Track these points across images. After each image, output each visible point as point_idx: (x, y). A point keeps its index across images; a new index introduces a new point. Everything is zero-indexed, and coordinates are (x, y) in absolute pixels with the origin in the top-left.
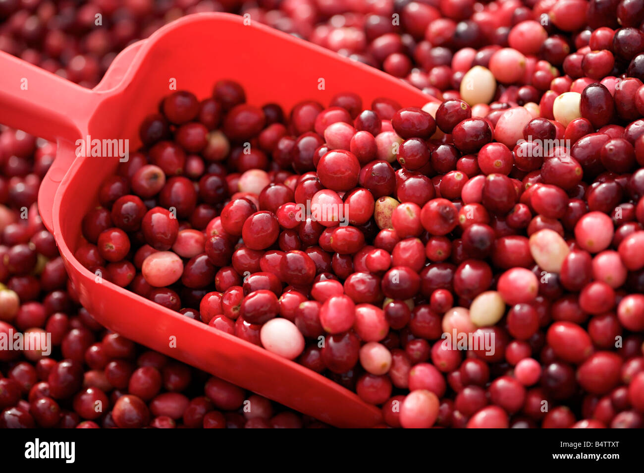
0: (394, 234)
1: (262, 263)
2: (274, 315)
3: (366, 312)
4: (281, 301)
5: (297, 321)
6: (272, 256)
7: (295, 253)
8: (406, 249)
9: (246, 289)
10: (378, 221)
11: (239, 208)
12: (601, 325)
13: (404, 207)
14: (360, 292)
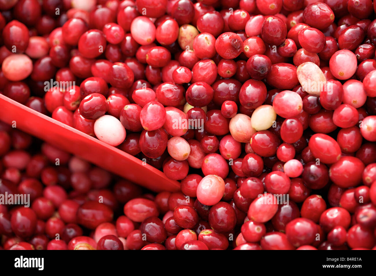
0: (194, 55)
1: (93, 69)
2: (104, 113)
3: (173, 114)
4: (109, 102)
5: (121, 118)
6: (101, 65)
7: (119, 65)
8: (203, 69)
9: (83, 91)
10: (181, 43)
11: (76, 26)
12: (349, 136)
13: (203, 37)
14: (168, 99)
